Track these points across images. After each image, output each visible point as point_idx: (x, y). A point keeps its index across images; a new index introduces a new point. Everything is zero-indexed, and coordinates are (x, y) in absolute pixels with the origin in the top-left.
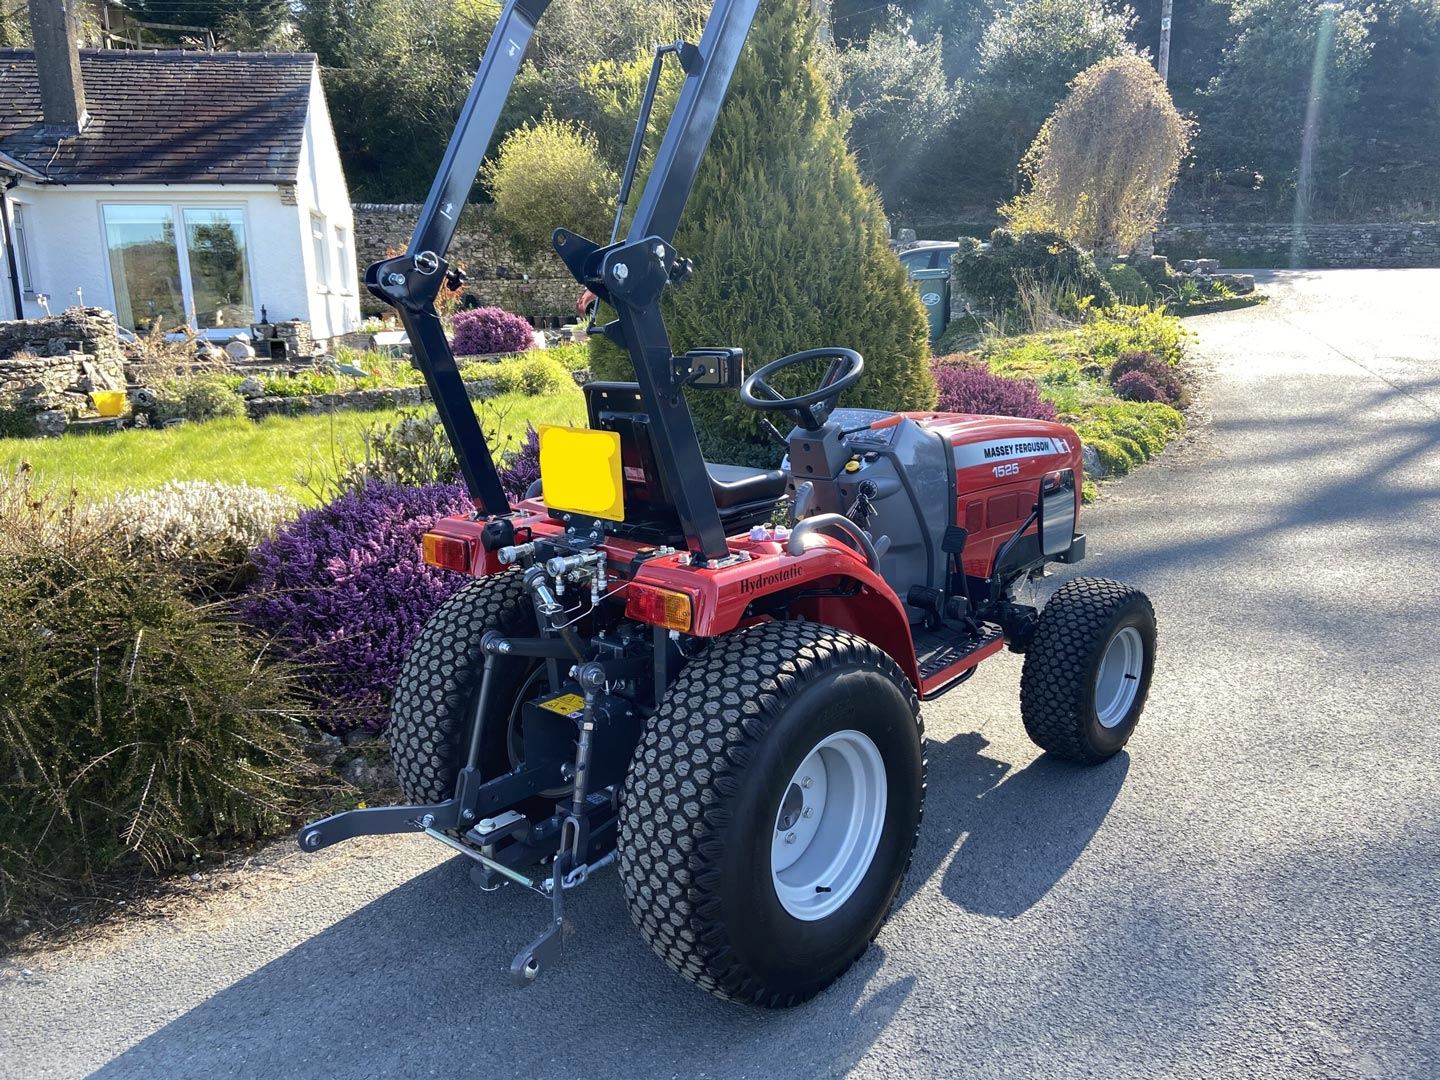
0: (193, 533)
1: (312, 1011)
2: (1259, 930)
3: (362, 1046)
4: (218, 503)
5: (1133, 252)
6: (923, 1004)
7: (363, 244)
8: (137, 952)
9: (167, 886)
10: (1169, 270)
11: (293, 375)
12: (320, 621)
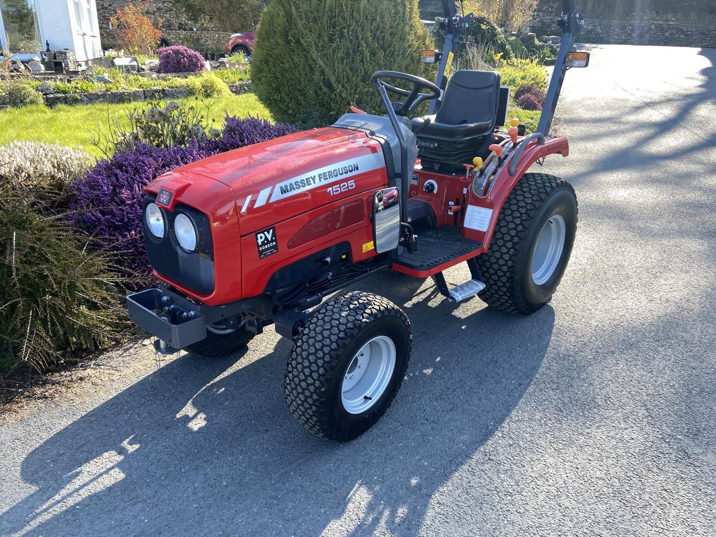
0: (31, 173)
1: (147, 451)
2: (643, 387)
3: (181, 470)
4: (44, 155)
5: (520, 30)
6: (484, 434)
7: (100, 7)
8: (35, 420)
9: (47, 379)
10: (537, 42)
11: (69, 81)
12: (118, 226)
